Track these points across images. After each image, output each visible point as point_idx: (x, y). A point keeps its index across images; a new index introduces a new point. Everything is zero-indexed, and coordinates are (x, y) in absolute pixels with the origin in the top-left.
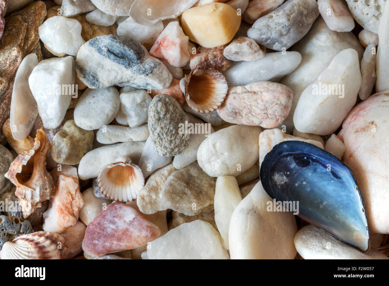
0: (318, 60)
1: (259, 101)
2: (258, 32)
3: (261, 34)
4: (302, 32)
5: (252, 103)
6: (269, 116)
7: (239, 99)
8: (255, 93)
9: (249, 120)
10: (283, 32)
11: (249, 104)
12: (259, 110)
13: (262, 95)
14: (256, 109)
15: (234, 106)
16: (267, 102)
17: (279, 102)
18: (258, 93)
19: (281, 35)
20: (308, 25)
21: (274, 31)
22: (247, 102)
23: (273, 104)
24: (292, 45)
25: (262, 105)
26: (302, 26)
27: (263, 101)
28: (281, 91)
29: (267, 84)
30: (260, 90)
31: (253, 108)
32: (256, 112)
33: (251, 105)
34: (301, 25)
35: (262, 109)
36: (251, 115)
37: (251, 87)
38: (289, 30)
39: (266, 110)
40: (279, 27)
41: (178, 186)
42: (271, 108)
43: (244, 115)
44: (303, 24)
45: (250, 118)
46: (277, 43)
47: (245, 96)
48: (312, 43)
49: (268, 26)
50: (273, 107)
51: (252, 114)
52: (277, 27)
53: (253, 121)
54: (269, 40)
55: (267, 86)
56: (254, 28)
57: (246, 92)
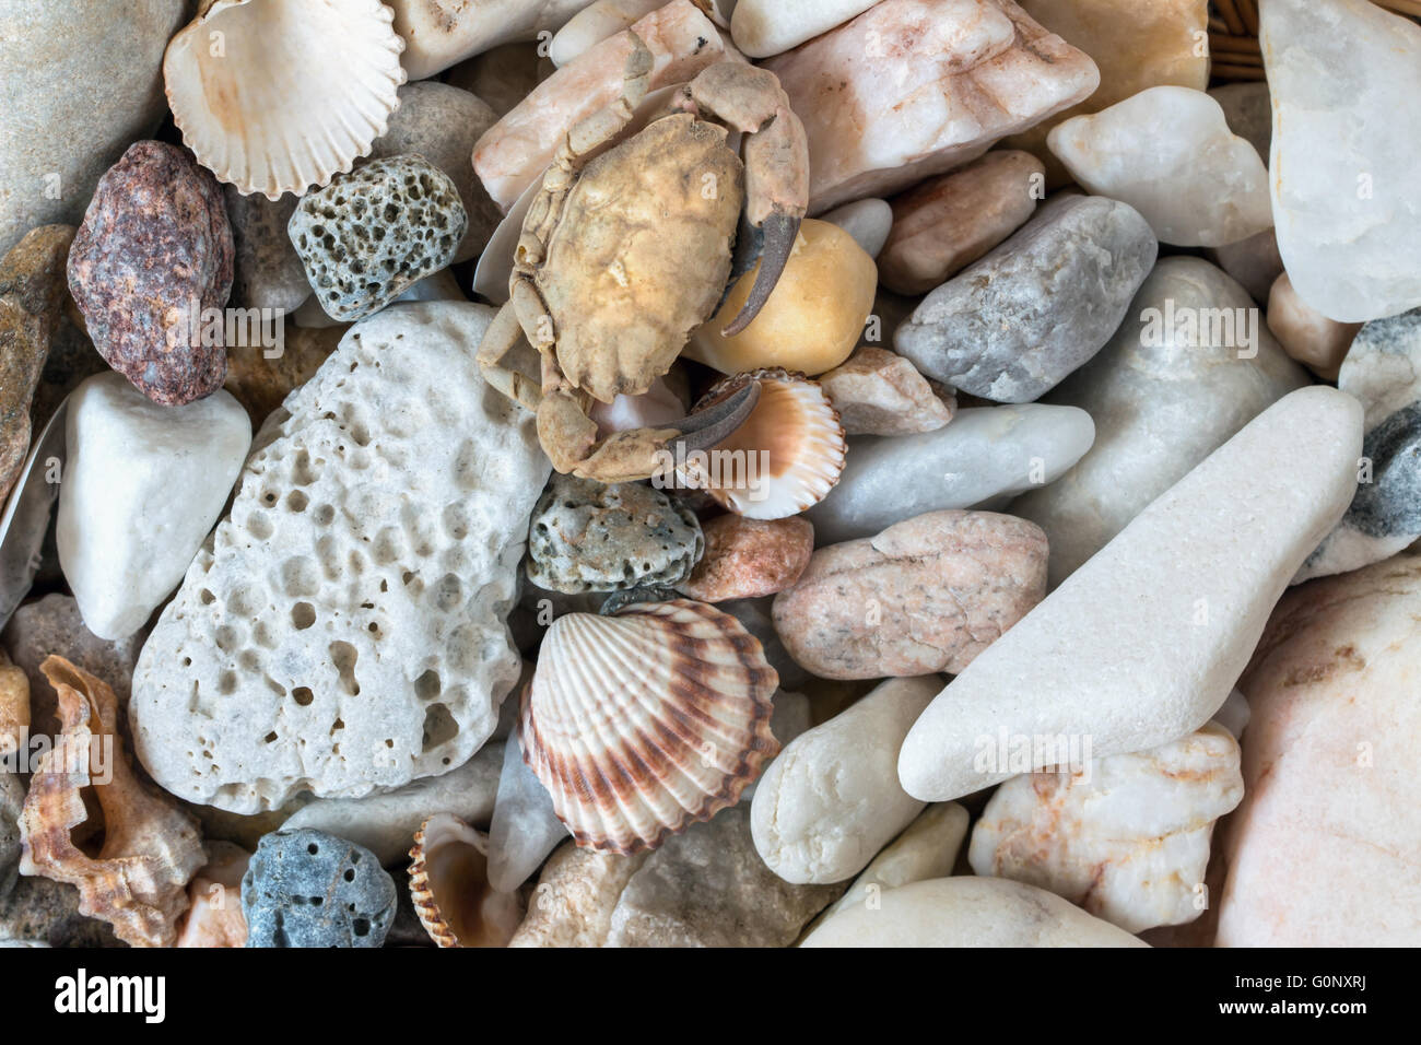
0: (1150, 432)
1: (933, 590)
2: (935, 339)
3: (947, 347)
4: (1093, 335)
5: (909, 600)
6: (975, 636)
7: (857, 593)
8: (912, 561)
9: (904, 660)
10: (1026, 336)
11: (899, 603)
12: (936, 621)
13: (939, 568)
14: (926, 620)
15: (845, 621)
16: (961, 589)
17: (1003, 582)
18: (925, 559)
19: (1021, 347)
20: (1117, 305)
21: (995, 335)
22: (890, 600)
23: (985, 593)
24: (1059, 381)
25: (943, 601)
26: (1093, 311)
27: (945, 587)
28: (1006, 541)
29: (951, 524)
30: (928, 548)
31: (915, 615)
32: (926, 630)
33: (904, 608)
34: (1090, 307)
35: (947, 614)
36: (907, 643)
37: (893, 543)
38: (1050, 327)
39: (960, 617)
40: (1013, 318)
41: (656, 937)
42: (979, 608)
43: (883, 647)
44: (1097, 306)
45: (906, 654)
46: (1004, 375)
47: (879, 576)
48: (1128, 368)
49: (973, 314)
50: (983, 603)
51: (912, 639)
52: (1004, 319)
53: (917, 662)
54: (976, 367)
55: (952, 533)
56: (921, 324)
57: (879, 564)
